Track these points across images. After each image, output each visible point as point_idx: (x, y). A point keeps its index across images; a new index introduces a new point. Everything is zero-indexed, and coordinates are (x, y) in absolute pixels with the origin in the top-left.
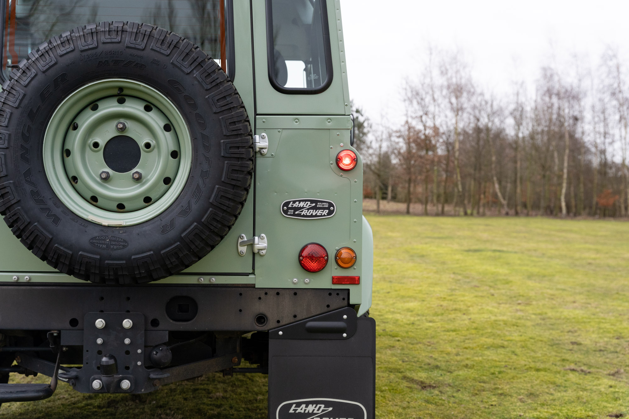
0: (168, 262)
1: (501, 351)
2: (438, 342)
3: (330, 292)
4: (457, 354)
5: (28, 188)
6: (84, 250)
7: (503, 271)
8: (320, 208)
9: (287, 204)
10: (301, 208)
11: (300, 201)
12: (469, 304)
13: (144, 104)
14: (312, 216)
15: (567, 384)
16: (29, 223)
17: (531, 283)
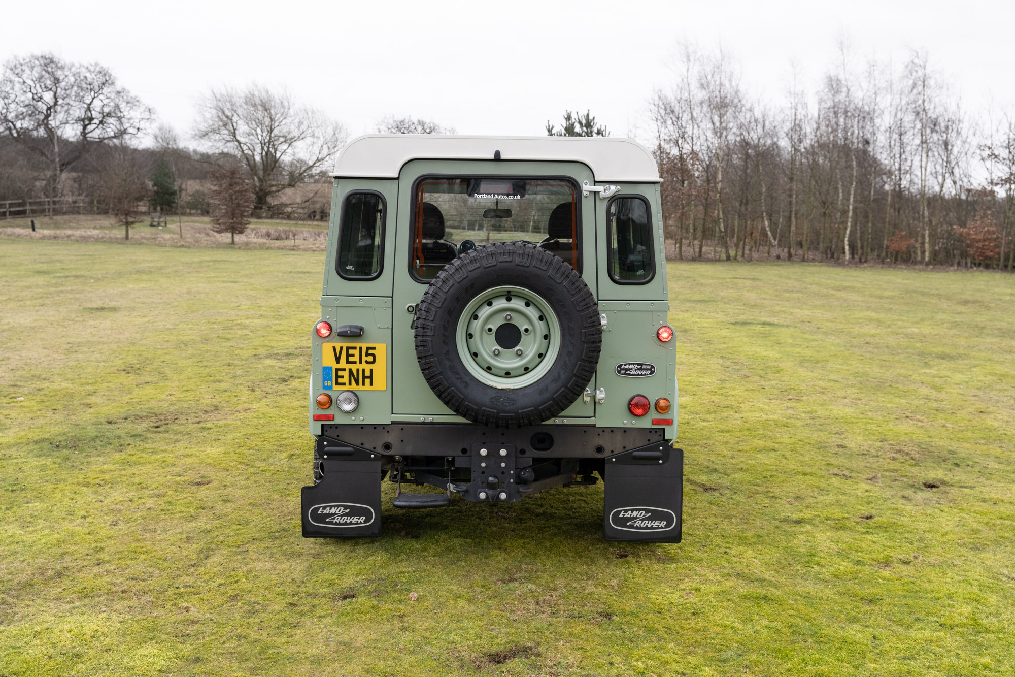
0: (543, 415)
1: (772, 454)
2: (713, 444)
3: (650, 430)
4: (732, 458)
5: (448, 363)
6: (486, 406)
7: (773, 354)
8: (644, 369)
9: (620, 366)
10: (630, 369)
11: (629, 364)
12: (740, 400)
13: (525, 301)
14: (638, 375)
15: (830, 488)
16: (448, 388)
17: (802, 372)
